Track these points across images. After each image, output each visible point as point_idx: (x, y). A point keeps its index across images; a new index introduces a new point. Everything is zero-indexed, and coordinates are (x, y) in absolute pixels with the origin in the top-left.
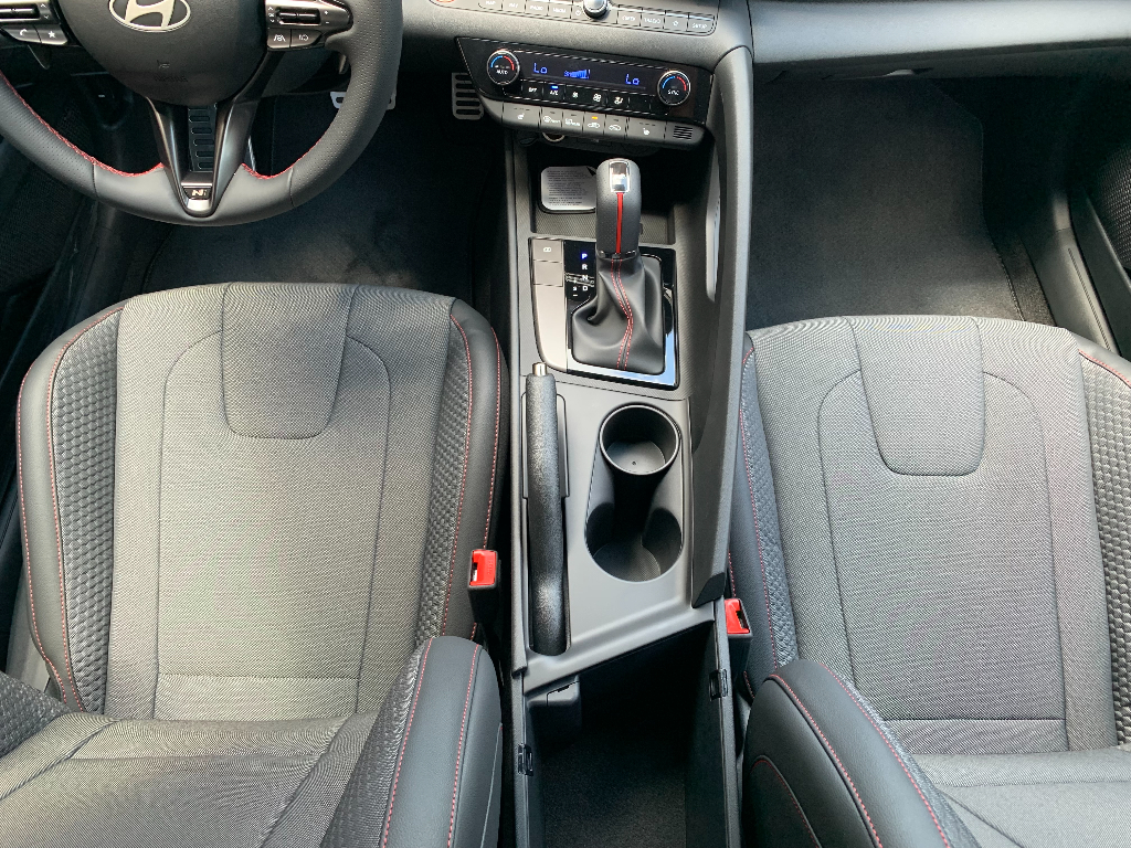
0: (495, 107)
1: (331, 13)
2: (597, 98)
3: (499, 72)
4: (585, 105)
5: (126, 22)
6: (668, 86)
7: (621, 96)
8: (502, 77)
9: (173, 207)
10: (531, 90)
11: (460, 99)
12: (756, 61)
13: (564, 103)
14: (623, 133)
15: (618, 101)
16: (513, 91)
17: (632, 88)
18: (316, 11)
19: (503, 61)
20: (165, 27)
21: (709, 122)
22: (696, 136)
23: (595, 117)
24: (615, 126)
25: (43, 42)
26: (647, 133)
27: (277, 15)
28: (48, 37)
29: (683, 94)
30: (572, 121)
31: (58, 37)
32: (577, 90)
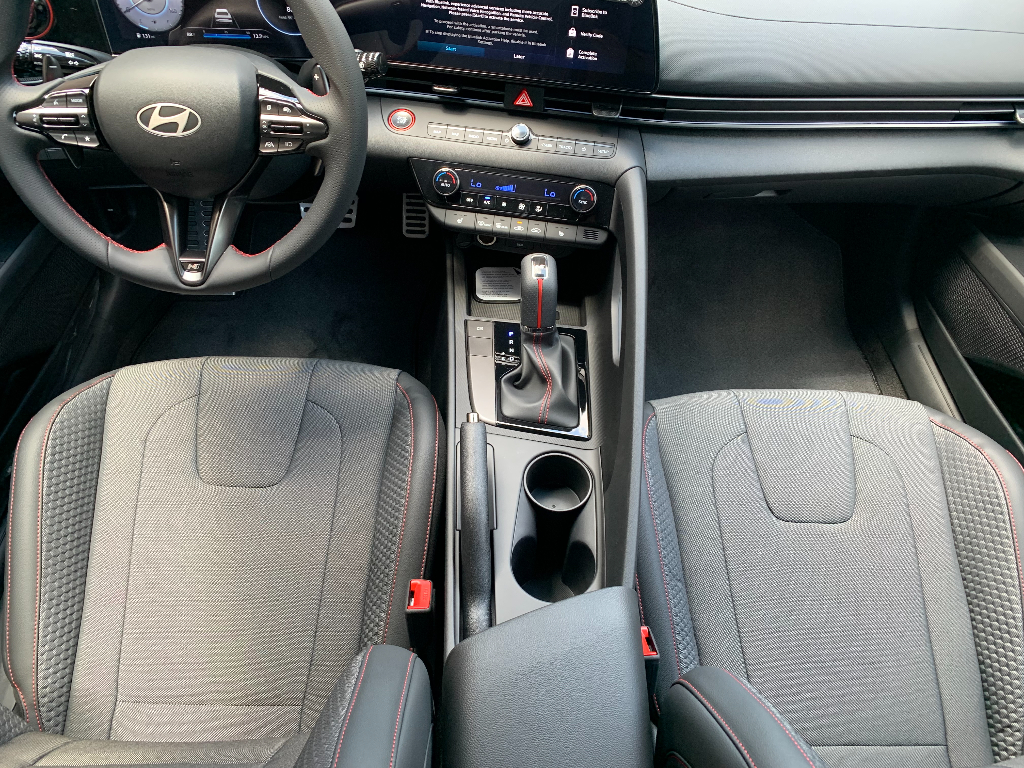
0: (439, 213)
1: (312, 126)
2: (522, 206)
3: (443, 185)
4: (512, 212)
5: (149, 129)
6: (579, 197)
7: (541, 205)
8: (445, 189)
9: (170, 277)
10: (468, 200)
11: (409, 208)
12: (649, 179)
13: (495, 211)
14: (542, 235)
15: (539, 209)
16: (454, 201)
17: (550, 200)
18: (301, 124)
19: (446, 176)
20: (179, 133)
21: (612, 226)
22: (601, 237)
23: (520, 221)
24: (536, 229)
25: (80, 144)
26: (561, 234)
27: (269, 127)
28: (84, 140)
29: (590, 203)
30: (500, 225)
31: (92, 141)
32: (505, 201)
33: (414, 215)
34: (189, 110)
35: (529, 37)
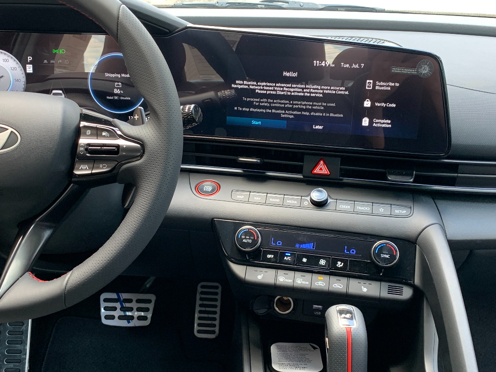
0: (239, 270)
2: (322, 262)
3: (244, 241)
4: (311, 268)
6: (378, 255)
7: (342, 261)
8: (248, 245)
10: (269, 256)
13: (296, 267)
14: (345, 290)
15: (340, 264)
16: (254, 258)
17: (350, 256)
18: (118, 146)
19: (248, 233)
21: (417, 281)
22: (407, 293)
23: (321, 277)
24: (338, 285)
26: (365, 290)
27: (86, 149)
29: (393, 257)
30: (301, 280)
32: (306, 257)
33: (206, 315)
34: (10, 129)
35: (327, 110)
